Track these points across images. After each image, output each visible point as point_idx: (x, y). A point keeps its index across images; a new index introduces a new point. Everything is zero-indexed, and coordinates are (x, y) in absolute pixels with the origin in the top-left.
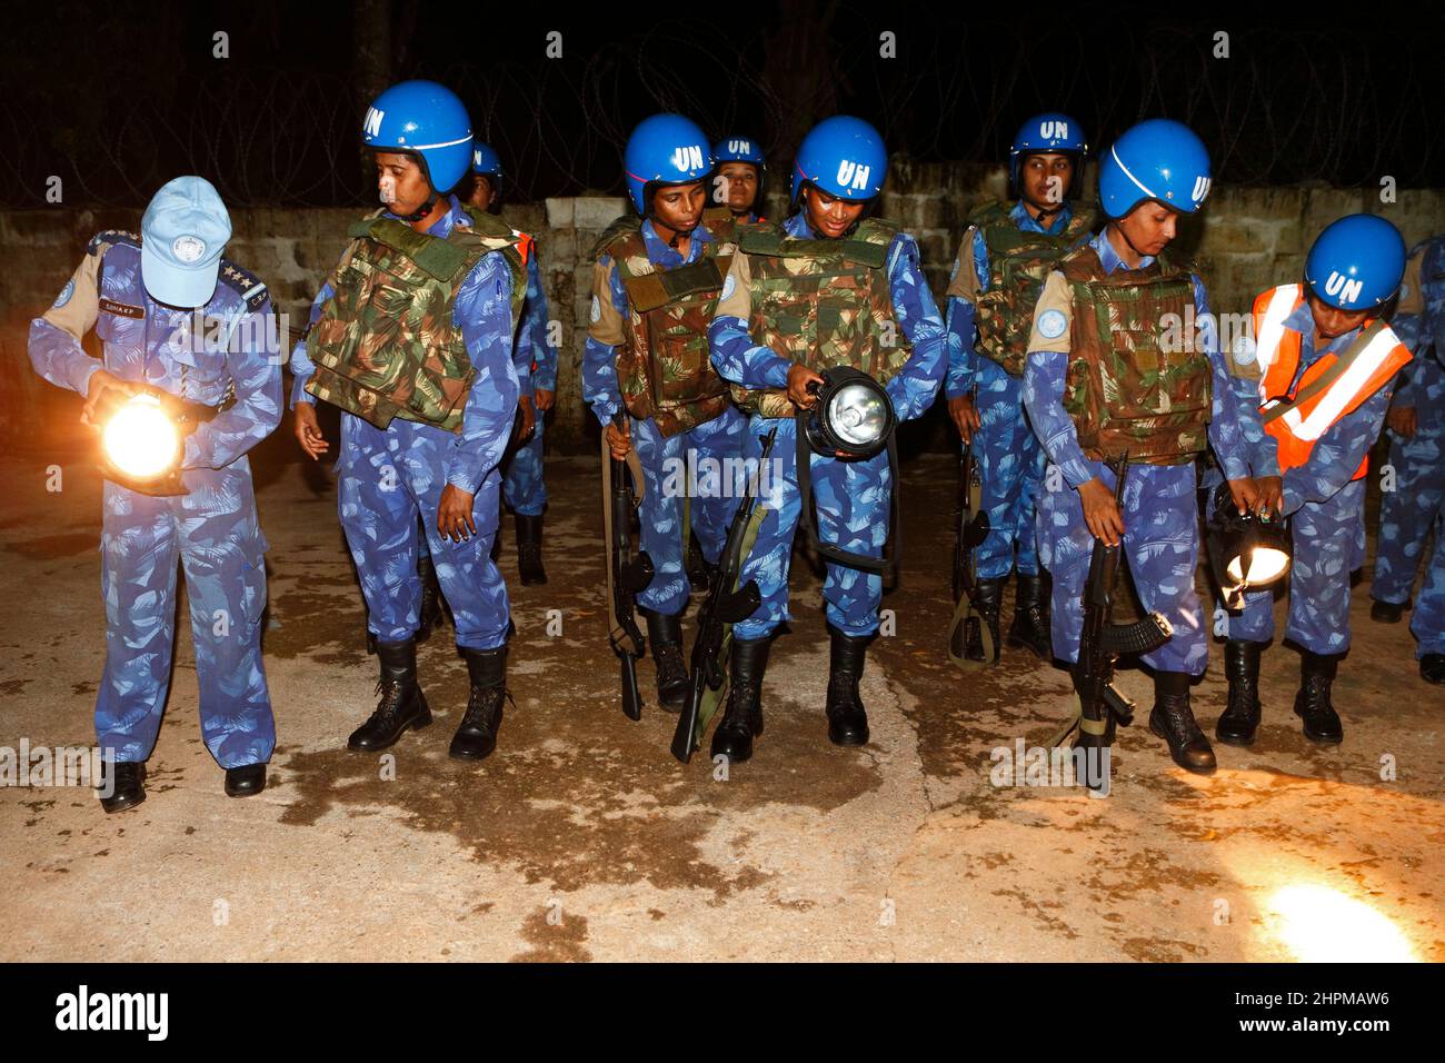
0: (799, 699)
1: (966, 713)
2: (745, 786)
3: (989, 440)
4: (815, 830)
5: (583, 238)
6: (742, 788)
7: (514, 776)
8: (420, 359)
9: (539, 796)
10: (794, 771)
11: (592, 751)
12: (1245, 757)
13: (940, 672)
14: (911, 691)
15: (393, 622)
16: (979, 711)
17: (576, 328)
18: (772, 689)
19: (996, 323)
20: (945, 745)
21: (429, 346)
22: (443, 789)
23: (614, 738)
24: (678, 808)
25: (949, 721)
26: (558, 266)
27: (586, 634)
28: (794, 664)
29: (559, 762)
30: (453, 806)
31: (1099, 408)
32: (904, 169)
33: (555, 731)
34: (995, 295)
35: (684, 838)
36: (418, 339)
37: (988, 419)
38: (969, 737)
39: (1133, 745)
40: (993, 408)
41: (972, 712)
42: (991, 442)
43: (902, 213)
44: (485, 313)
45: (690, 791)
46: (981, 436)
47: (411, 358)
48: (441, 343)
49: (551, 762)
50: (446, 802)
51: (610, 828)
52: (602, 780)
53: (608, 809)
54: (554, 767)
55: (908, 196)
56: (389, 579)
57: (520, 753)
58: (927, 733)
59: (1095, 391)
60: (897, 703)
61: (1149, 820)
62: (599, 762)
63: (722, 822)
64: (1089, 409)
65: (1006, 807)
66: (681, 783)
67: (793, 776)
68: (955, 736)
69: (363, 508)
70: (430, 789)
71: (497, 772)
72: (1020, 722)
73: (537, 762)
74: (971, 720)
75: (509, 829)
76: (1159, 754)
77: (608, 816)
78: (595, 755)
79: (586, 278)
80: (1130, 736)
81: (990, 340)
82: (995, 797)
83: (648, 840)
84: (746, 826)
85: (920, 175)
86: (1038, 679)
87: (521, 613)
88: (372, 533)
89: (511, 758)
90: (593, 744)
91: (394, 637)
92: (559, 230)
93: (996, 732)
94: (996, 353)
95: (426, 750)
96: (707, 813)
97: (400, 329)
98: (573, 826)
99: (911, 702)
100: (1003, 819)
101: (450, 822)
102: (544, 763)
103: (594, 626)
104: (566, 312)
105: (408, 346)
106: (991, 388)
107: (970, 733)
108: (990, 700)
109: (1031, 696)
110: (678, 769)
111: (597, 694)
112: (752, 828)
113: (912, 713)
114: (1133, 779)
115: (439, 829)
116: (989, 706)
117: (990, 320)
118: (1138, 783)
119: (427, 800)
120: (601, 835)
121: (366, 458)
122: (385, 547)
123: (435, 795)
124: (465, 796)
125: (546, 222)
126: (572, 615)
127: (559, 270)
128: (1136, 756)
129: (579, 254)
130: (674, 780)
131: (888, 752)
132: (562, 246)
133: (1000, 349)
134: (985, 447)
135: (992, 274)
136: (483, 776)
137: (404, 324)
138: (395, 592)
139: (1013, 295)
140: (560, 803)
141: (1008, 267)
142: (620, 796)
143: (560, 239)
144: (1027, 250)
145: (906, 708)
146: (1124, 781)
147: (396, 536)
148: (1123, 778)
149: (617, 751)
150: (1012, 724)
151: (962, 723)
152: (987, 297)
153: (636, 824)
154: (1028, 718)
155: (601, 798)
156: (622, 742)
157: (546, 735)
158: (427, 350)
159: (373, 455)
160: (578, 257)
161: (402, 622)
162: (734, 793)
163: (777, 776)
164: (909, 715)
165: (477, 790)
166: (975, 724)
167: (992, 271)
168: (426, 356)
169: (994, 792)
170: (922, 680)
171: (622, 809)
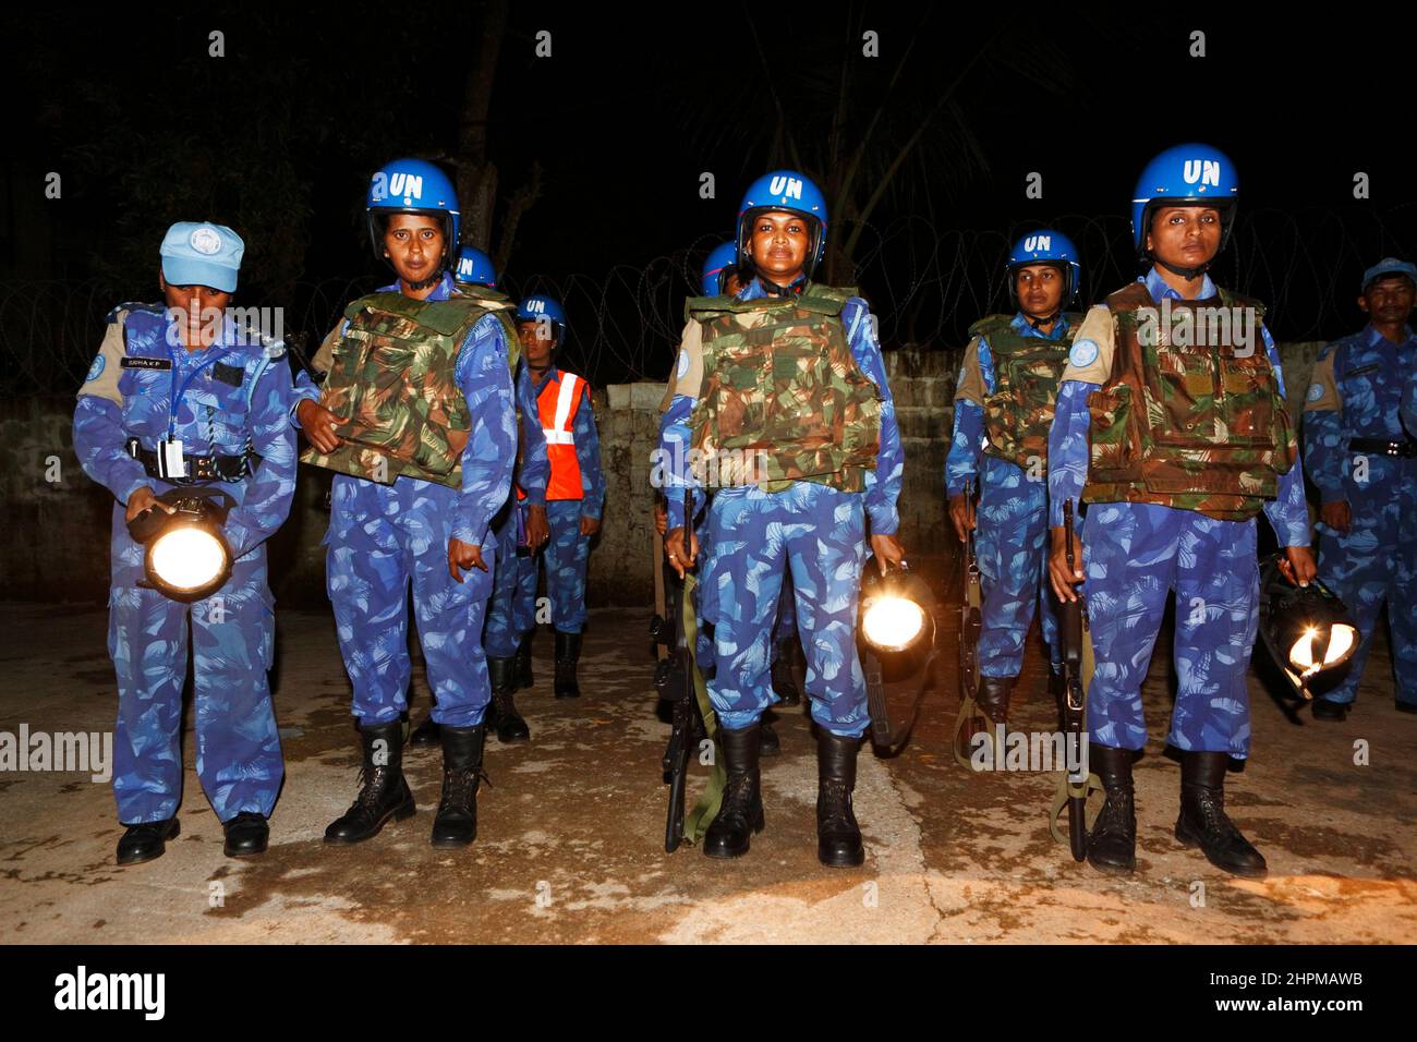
0: (799, 795)
1: (973, 810)
2: (728, 876)
3: (1002, 536)
4: (798, 924)
5: (638, 418)
6: (725, 879)
7: (481, 866)
8: (425, 413)
9: (501, 886)
10: (783, 863)
11: (573, 842)
12: (1295, 861)
13: (947, 773)
14: (917, 789)
15: (381, 701)
16: (987, 808)
17: (632, 495)
18: (773, 786)
19: (1006, 420)
20: (950, 839)
21: (433, 401)
22: (400, 879)
23: (600, 830)
24: (650, 899)
25: (954, 817)
26: (617, 442)
27: (599, 739)
28: (799, 765)
29: (534, 852)
30: (403, 896)
31: (1142, 436)
32: (913, 356)
33: (541, 823)
34: (1003, 395)
35: (649, 930)
36: (421, 395)
37: (1001, 515)
38: (976, 832)
39: (1158, 847)
40: (1006, 503)
41: (979, 809)
42: (1004, 538)
43: (913, 395)
44: (484, 368)
45: (667, 882)
46: (994, 533)
47: (415, 414)
48: (445, 398)
49: (526, 852)
50: (398, 892)
51: (570, 920)
52: (576, 870)
53: (573, 899)
54: (528, 857)
55: (919, 379)
56: (378, 654)
57: (497, 844)
58: (930, 828)
59: (1138, 417)
60: (900, 799)
61: (1208, 931)
62: (577, 853)
63: (695, 913)
64: (1130, 436)
65: (1029, 914)
66: (659, 873)
67: (783, 868)
68: (961, 831)
69: (356, 578)
70: (385, 879)
71: (468, 862)
72: (1031, 819)
73: (510, 853)
74: (978, 816)
75: (458, 920)
76: (1192, 857)
77: (571, 906)
78: (576, 846)
79: (641, 451)
80: (1150, 837)
81: (1000, 438)
82: (1013, 902)
83: (608, 932)
84: (721, 918)
85: (928, 361)
86: (1050, 781)
87: (541, 723)
88: (363, 604)
89: (485, 849)
90: (575, 835)
91: (381, 718)
92: (618, 411)
93: (1005, 828)
94: (1007, 449)
95: (397, 842)
96: (682, 904)
97: (403, 385)
98: (529, 917)
99: (915, 799)
100: (1029, 928)
101: (394, 913)
102: (519, 854)
103: (609, 732)
104: (623, 481)
105: (412, 401)
106: (1003, 485)
107: (977, 829)
108: (999, 798)
109: (1042, 796)
110: (659, 859)
111: (594, 790)
112: (727, 921)
113: (916, 809)
114: (1171, 884)
115: (379, 920)
116: (999, 804)
117: (1000, 418)
118: (1178, 888)
119: (377, 890)
120: (557, 926)
121: (360, 526)
122: (376, 619)
123: (388, 885)
124: (421, 885)
125: (607, 405)
126: (589, 724)
127: (618, 445)
128: (1165, 858)
129: (635, 431)
130: (654, 870)
131: (888, 846)
132: (621, 425)
133: (1011, 445)
134: (998, 543)
135: (998, 376)
136: (450, 867)
137: (407, 380)
138: (382, 669)
139: (1021, 393)
140: (522, 893)
141: (1015, 369)
142: (590, 886)
143: (619, 419)
144: (1032, 352)
145: (910, 805)
146: (1161, 886)
147: (389, 608)
148: (1158, 883)
149: (600, 842)
150: (1022, 821)
151: (968, 819)
152: (995, 398)
153: (599, 915)
154: (1040, 815)
155: (569, 888)
156: (607, 834)
157: (530, 827)
158: (432, 404)
159: (369, 522)
160: (633, 434)
161: (389, 701)
162: (715, 884)
163: (764, 867)
164: (912, 810)
165: (436, 880)
166: (983, 820)
167: (999, 373)
168: (430, 411)
169: (1011, 897)
170: (929, 780)
171: (589, 899)
